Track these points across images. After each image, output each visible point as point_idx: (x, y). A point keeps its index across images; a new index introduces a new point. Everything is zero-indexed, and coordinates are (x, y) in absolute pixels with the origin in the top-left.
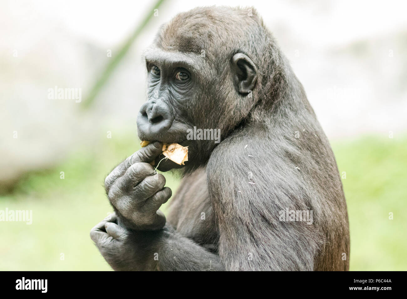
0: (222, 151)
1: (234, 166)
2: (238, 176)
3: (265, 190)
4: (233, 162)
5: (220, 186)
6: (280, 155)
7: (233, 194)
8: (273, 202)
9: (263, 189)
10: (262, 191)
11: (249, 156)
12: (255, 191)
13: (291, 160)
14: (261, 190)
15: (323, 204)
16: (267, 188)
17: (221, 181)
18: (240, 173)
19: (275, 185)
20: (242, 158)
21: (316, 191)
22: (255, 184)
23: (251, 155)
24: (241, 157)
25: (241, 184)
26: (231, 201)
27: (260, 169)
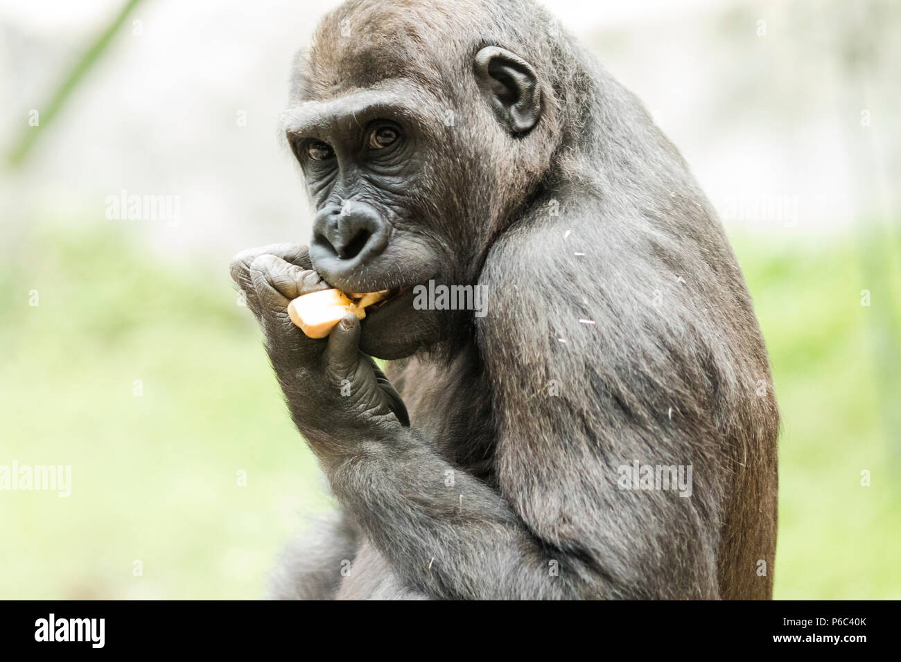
0: (513, 246)
1: (545, 281)
2: (557, 305)
3: (617, 337)
4: (541, 271)
5: (513, 327)
6: (641, 253)
7: (547, 346)
8: (635, 366)
9: (613, 334)
10: (611, 341)
11: (576, 254)
12: (595, 339)
13: (665, 261)
14: (607, 337)
15: (737, 362)
16: (620, 333)
17: (517, 315)
18: (559, 297)
19: (637, 327)
20: (559, 260)
21: (720, 332)
22: (593, 322)
23: (581, 251)
24: (558, 258)
25: (563, 322)
26: (542, 359)
27: (603, 286)
